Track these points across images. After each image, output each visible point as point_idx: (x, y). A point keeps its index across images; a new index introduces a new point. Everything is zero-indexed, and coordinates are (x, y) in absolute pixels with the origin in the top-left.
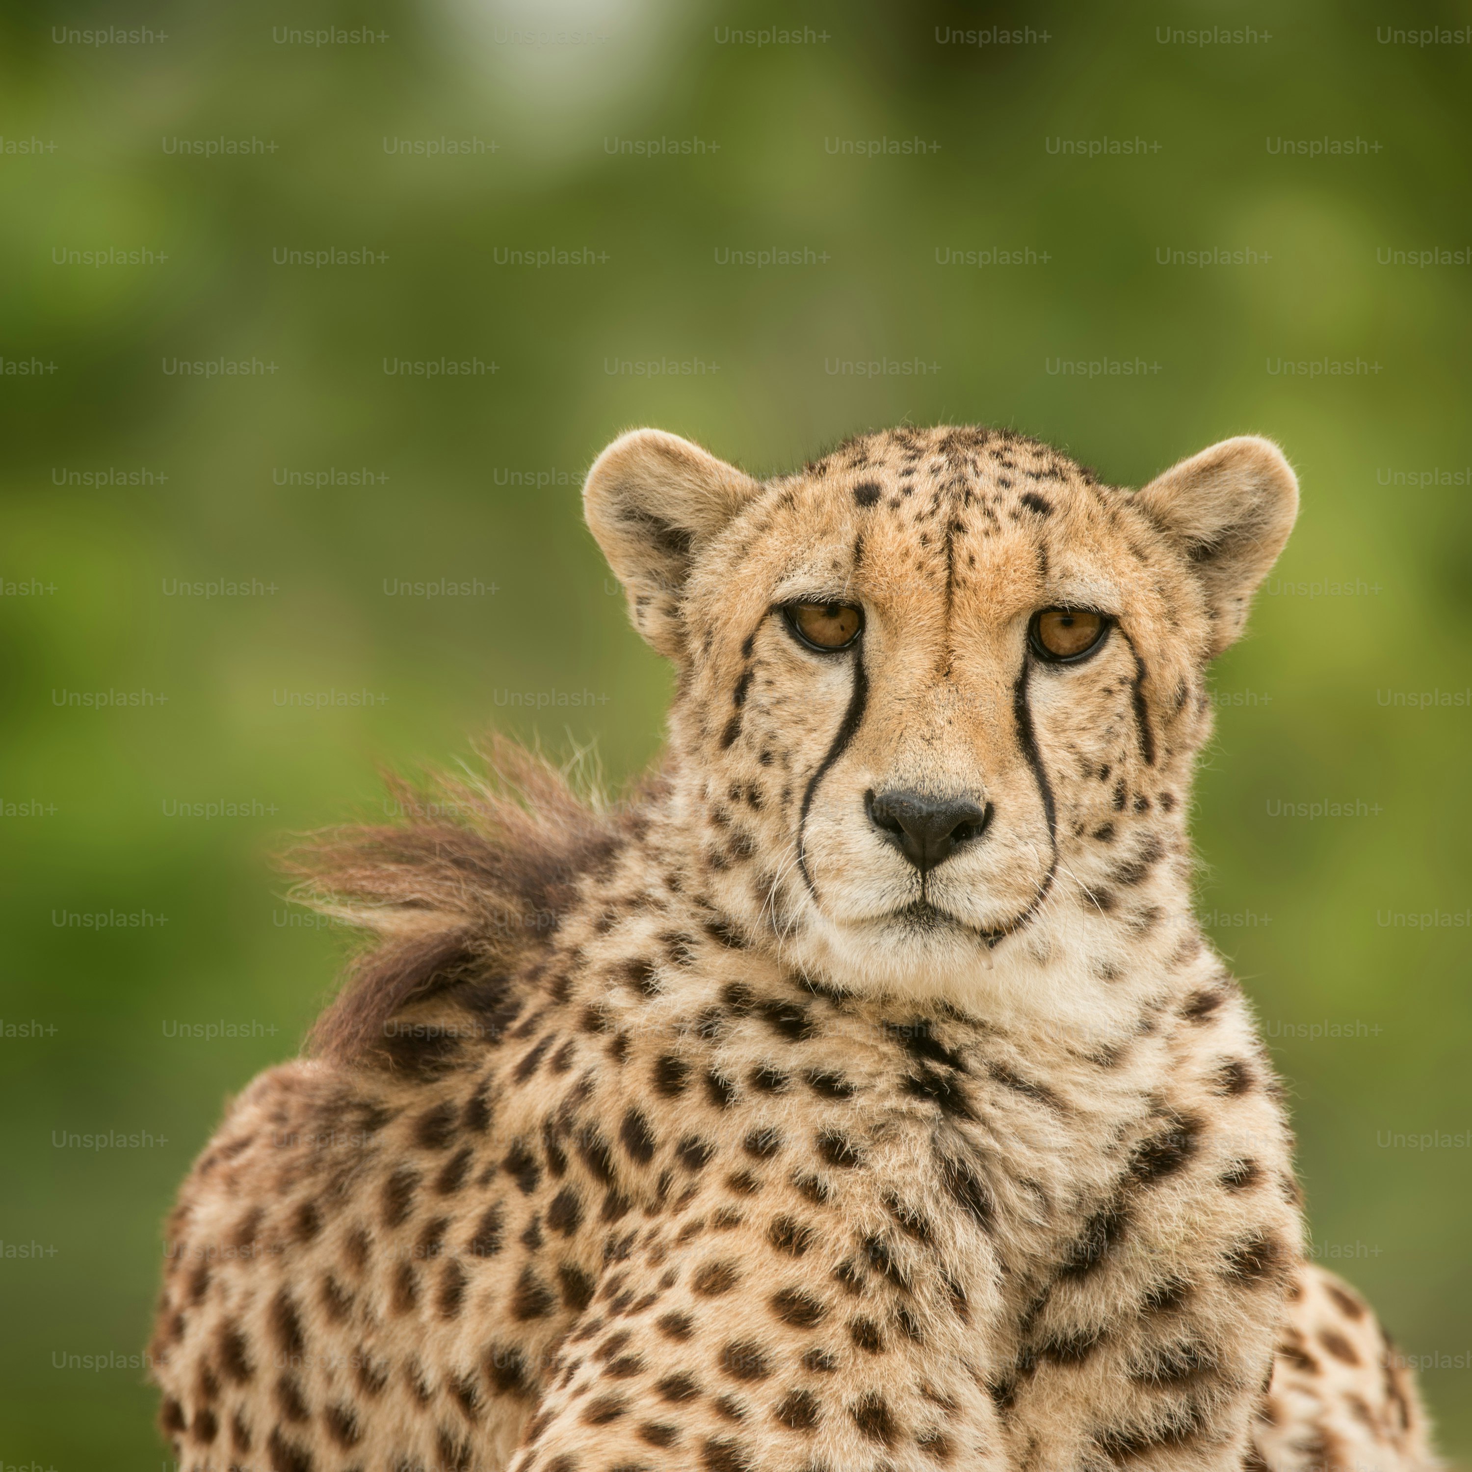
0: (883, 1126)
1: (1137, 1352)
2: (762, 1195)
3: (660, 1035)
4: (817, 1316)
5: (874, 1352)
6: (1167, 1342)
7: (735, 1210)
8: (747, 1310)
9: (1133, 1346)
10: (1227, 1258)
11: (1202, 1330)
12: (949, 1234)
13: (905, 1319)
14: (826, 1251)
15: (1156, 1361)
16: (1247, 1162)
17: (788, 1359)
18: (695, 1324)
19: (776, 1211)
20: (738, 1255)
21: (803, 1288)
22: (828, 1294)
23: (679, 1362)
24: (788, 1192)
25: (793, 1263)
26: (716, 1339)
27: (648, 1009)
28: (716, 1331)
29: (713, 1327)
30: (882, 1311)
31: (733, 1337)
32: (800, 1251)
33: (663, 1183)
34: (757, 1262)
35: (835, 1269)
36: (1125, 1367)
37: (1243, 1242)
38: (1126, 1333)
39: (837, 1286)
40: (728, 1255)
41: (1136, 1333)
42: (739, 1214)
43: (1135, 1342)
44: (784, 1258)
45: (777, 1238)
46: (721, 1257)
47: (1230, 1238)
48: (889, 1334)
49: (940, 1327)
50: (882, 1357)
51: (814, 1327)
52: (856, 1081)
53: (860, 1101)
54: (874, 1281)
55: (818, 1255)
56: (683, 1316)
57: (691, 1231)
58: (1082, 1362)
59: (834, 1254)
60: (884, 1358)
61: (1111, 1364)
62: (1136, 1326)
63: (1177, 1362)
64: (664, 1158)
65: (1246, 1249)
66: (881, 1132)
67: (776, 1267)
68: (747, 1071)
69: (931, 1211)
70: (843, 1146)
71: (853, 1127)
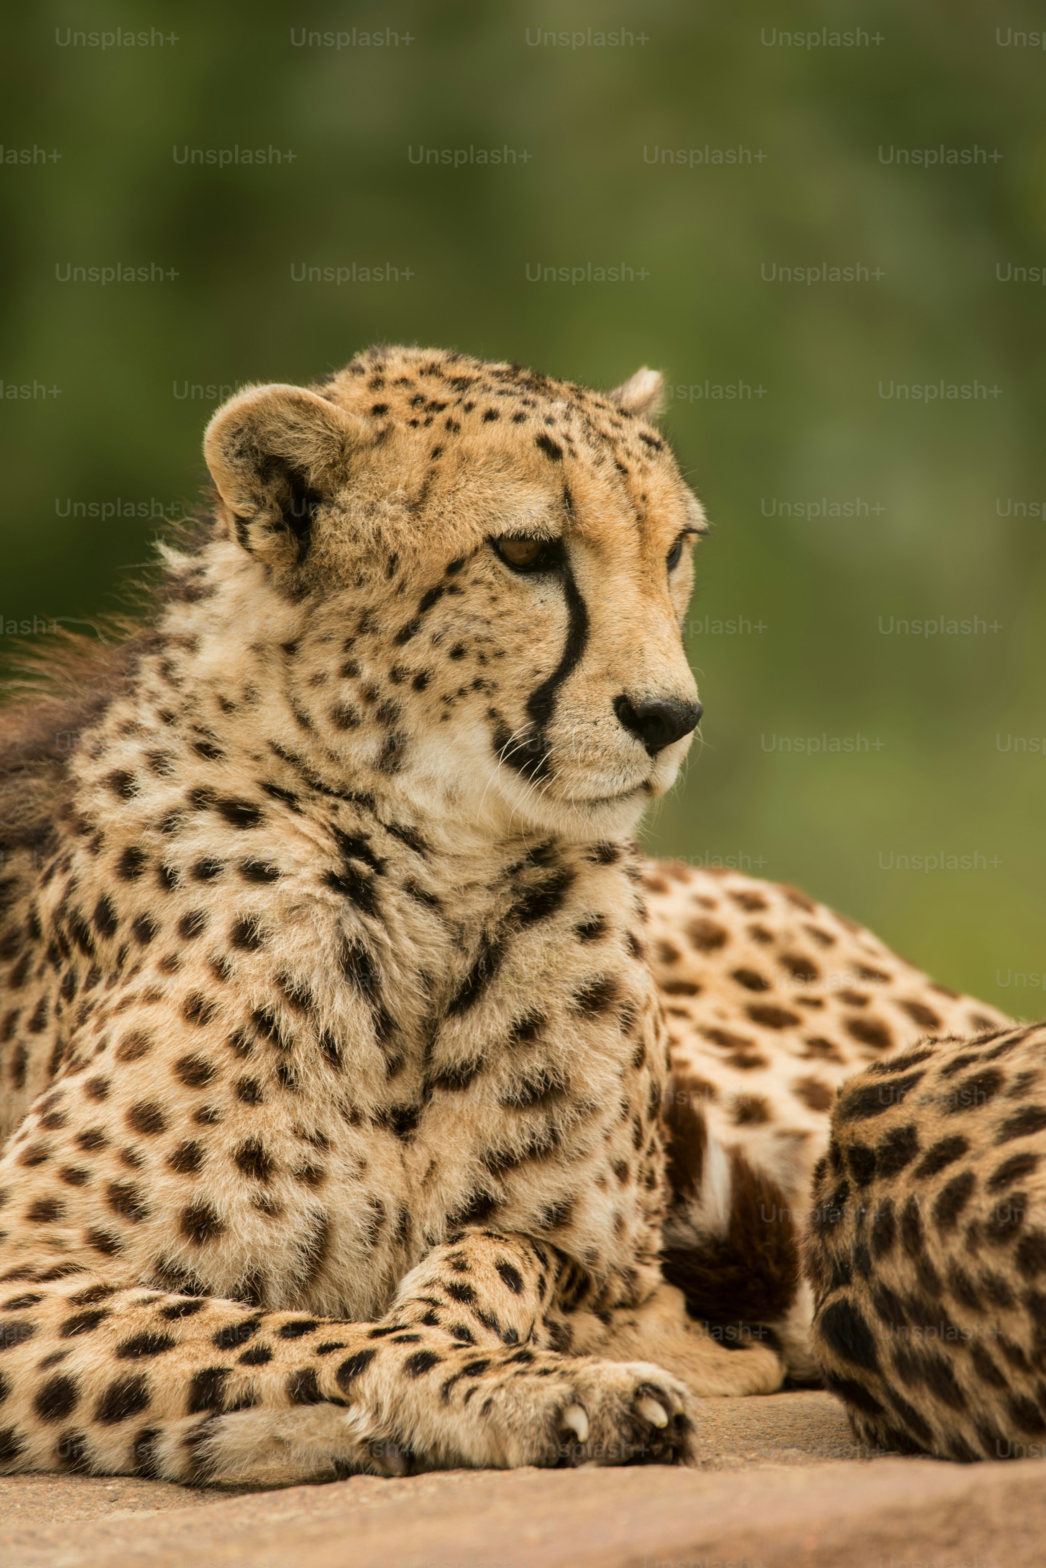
0: (297, 907)
1: (505, 1077)
2: (182, 972)
3: (130, 830)
4: (208, 1077)
5: (253, 1105)
6: (526, 1068)
7: (160, 988)
8: (155, 1073)
9: (502, 1073)
10: (575, 996)
11: (554, 1058)
12: (326, 1003)
13: (283, 1073)
14: (225, 1022)
15: (520, 1086)
16: (599, 917)
17: (181, 1115)
18: (111, 1087)
19: (190, 987)
20: (155, 1025)
21: (201, 1055)
22: (221, 1058)
23: (95, 1119)
24: (202, 971)
25: (196, 1032)
26: (129, 1099)
27: (125, 808)
28: (128, 1093)
29: (126, 1089)
30: (263, 1069)
31: (140, 1097)
32: (204, 1021)
33: (122, 955)
34: (168, 1033)
35: (230, 1036)
36: (496, 1091)
37: (586, 983)
38: (497, 1061)
39: (229, 1052)
40: (147, 1025)
41: (504, 1062)
42: (161, 991)
43: (504, 1070)
44: (191, 1027)
45: (186, 1010)
46: (141, 1027)
47: (578, 980)
48: (268, 1088)
49: (312, 1079)
50: (259, 1109)
51: (204, 1086)
52: (283, 867)
53: (283, 885)
54: (260, 1045)
55: (218, 1026)
56: (105, 1080)
57: (126, 1003)
58: (466, 1086)
59: (230, 1024)
60: (260, 1109)
61: (487, 1090)
62: (506, 1056)
63: (535, 1085)
64: (123, 933)
65: (588, 988)
66: (294, 913)
67: (183, 1035)
68: (191, 863)
69: (315, 985)
70: (252, 931)
71: (269, 909)
